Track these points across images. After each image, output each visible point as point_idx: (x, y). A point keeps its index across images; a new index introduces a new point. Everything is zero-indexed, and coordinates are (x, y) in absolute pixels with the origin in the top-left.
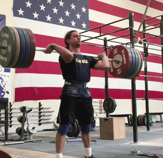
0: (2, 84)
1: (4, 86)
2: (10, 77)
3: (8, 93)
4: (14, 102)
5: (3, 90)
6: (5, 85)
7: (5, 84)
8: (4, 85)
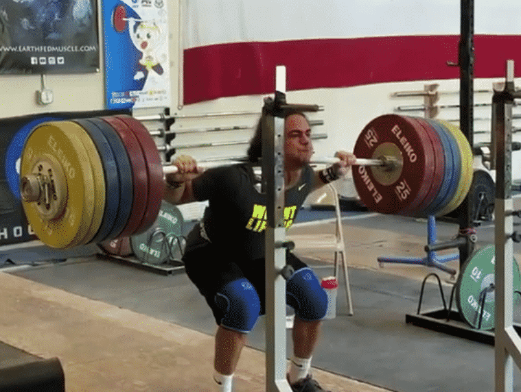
0: (138, 36)
1: (144, 45)
2: (165, 7)
3: (158, 69)
4: (182, 103)
5: (143, 62)
6: (149, 41)
7: (148, 36)
8: (145, 39)
